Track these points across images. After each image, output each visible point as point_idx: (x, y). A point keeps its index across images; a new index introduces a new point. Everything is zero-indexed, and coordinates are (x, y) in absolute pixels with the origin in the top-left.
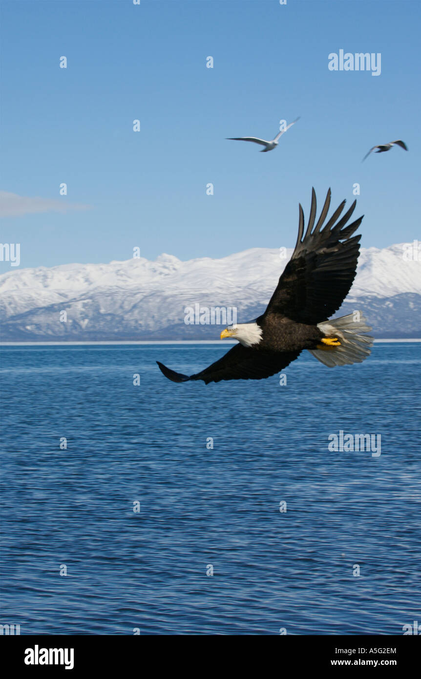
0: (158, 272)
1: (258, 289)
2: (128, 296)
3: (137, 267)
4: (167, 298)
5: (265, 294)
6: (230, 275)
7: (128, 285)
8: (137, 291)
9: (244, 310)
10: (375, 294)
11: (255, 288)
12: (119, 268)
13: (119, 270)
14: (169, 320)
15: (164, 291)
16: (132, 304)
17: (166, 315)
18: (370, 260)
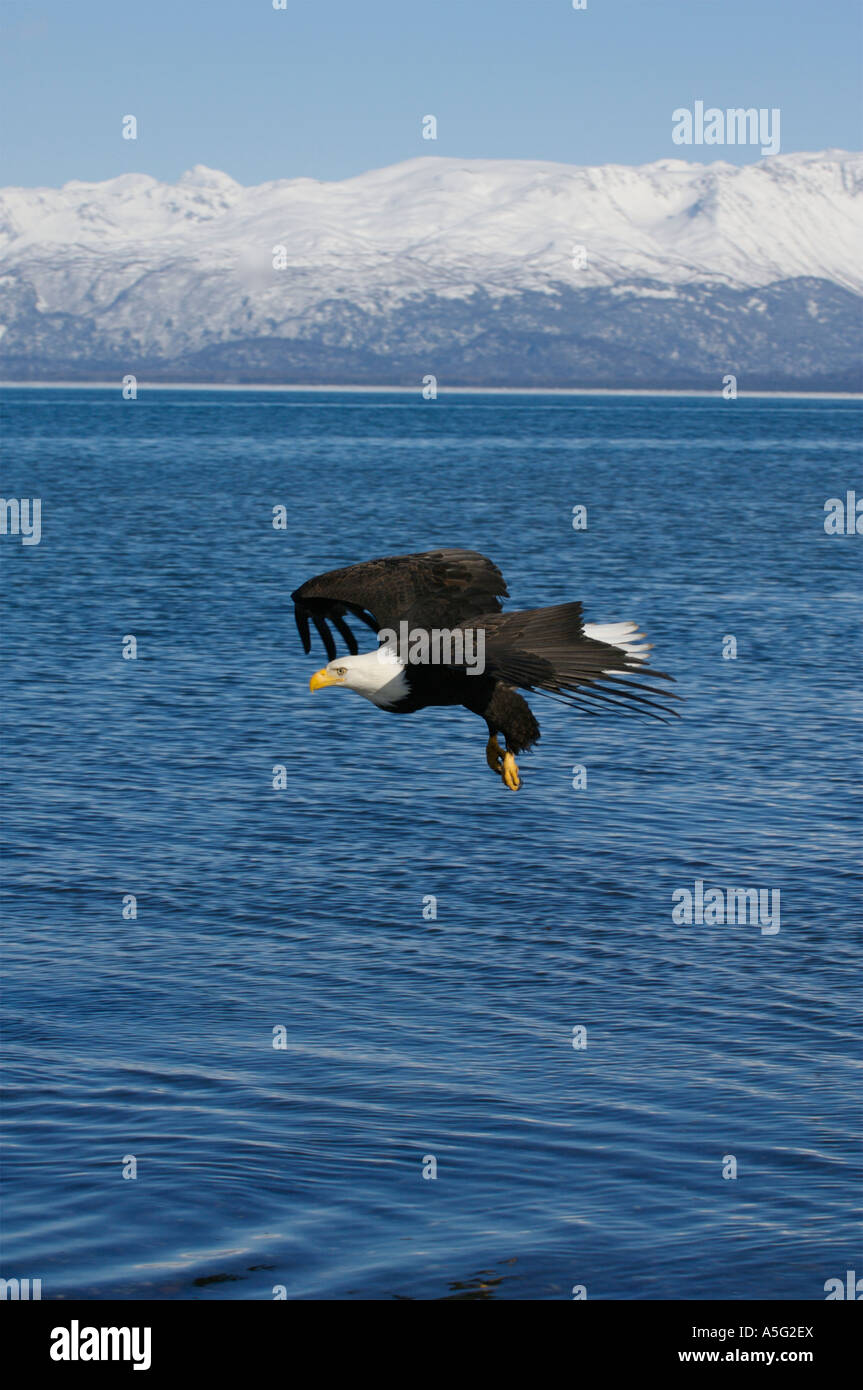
0: (184, 212)
1: (429, 260)
2: (107, 271)
3: (131, 198)
4: (203, 276)
5: (449, 272)
6: (361, 222)
7: (107, 244)
8: (132, 259)
9: (394, 311)
10: (723, 280)
11: (423, 257)
12: (86, 201)
13: (85, 206)
14: (207, 333)
15: (197, 260)
16: (117, 290)
17: (201, 320)
18: (712, 193)
